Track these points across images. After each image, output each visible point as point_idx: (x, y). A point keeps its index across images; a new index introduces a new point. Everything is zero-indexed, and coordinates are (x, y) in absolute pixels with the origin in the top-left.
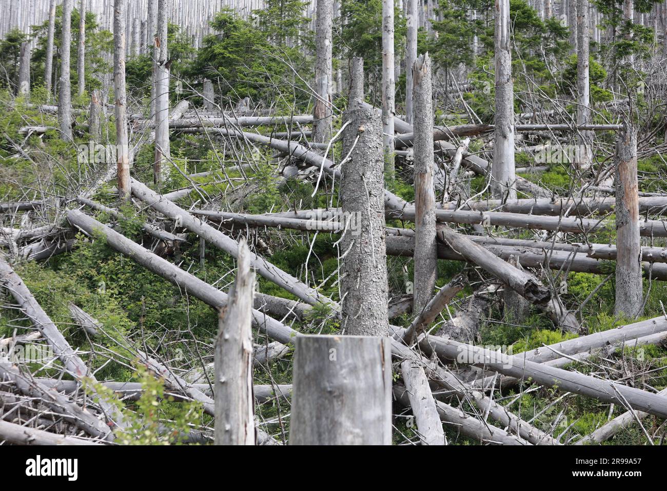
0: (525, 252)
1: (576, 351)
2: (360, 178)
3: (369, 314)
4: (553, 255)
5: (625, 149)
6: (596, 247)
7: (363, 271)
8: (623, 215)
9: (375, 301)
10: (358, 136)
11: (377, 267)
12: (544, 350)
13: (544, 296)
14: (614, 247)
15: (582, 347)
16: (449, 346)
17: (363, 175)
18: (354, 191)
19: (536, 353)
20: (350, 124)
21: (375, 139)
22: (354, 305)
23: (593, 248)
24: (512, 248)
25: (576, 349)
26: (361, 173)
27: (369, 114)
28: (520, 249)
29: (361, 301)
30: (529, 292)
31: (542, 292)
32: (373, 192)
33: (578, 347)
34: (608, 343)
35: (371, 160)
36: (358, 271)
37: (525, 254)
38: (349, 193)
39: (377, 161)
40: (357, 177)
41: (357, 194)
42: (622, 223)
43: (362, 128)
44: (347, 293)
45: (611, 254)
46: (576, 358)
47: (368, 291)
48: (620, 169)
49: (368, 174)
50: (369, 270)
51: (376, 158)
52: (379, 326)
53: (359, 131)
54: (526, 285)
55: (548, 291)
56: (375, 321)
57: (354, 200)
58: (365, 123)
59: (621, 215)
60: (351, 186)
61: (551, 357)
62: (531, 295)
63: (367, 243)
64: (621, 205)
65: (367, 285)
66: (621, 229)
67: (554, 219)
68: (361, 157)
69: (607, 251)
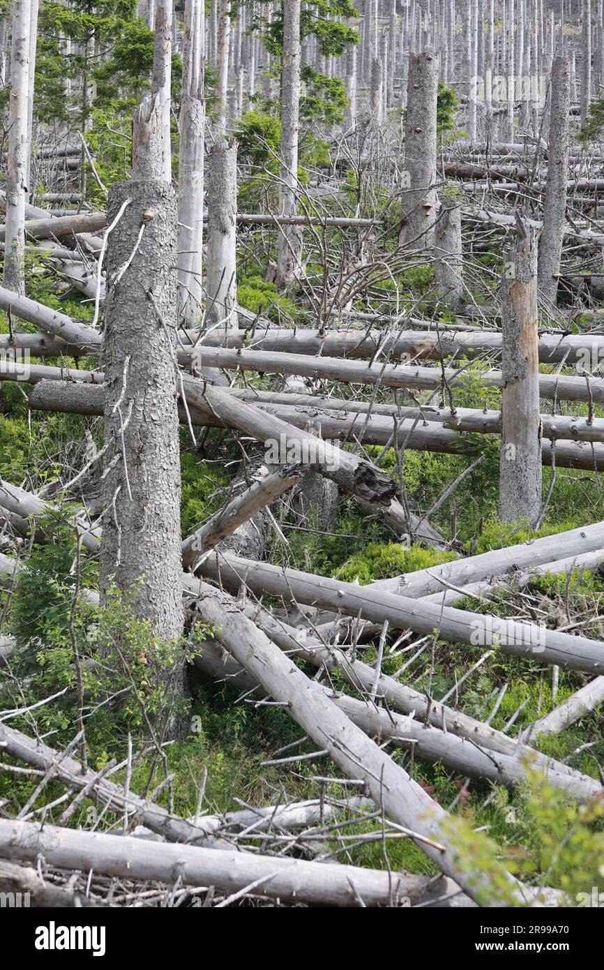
0: (317, 414)
1: (465, 581)
2: (144, 296)
3: (157, 522)
4: (369, 422)
5: (523, 262)
6: (462, 413)
7: (148, 452)
8: (518, 365)
9: (165, 502)
10: (143, 226)
11: (169, 445)
12: (415, 578)
13: (386, 489)
14: (493, 414)
15: (474, 574)
16: (258, 571)
17: (151, 291)
18: (132, 318)
19: (403, 583)
20: (130, 205)
21: (168, 231)
22: (132, 508)
23: (457, 415)
24: (292, 407)
25: (465, 577)
26: (147, 288)
27: (161, 190)
28: (309, 411)
29: (144, 501)
30: (362, 482)
31: (381, 483)
32: (165, 321)
33: (468, 574)
34: (515, 568)
35: (163, 267)
36: (141, 452)
37: (317, 417)
38: (124, 320)
39: (171, 268)
40: (139, 294)
41: (138, 323)
42: (516, 378)
43: (150, 213)
44: (119, 489)
45: (488, 425)
46: (471, 589)
47: (156, 486)
48: (513, 294)
49: (158, 290)
50: (157, 451)
51: (170, 263)
52: (171, 543)
53: (145, 217)
54: (356, 471)
55: (392, 482)
56: (165, 535)
57: (134, 332)
58: (154, 204)
59: (513, 365)
60: (127, 309)
61: (428, 591)
62: (365, 487)
63: (154, 404)
64: (514, 349)
65: (155, 476)
66: (514, 387)
68: (146, 262)
69: (480, 420)
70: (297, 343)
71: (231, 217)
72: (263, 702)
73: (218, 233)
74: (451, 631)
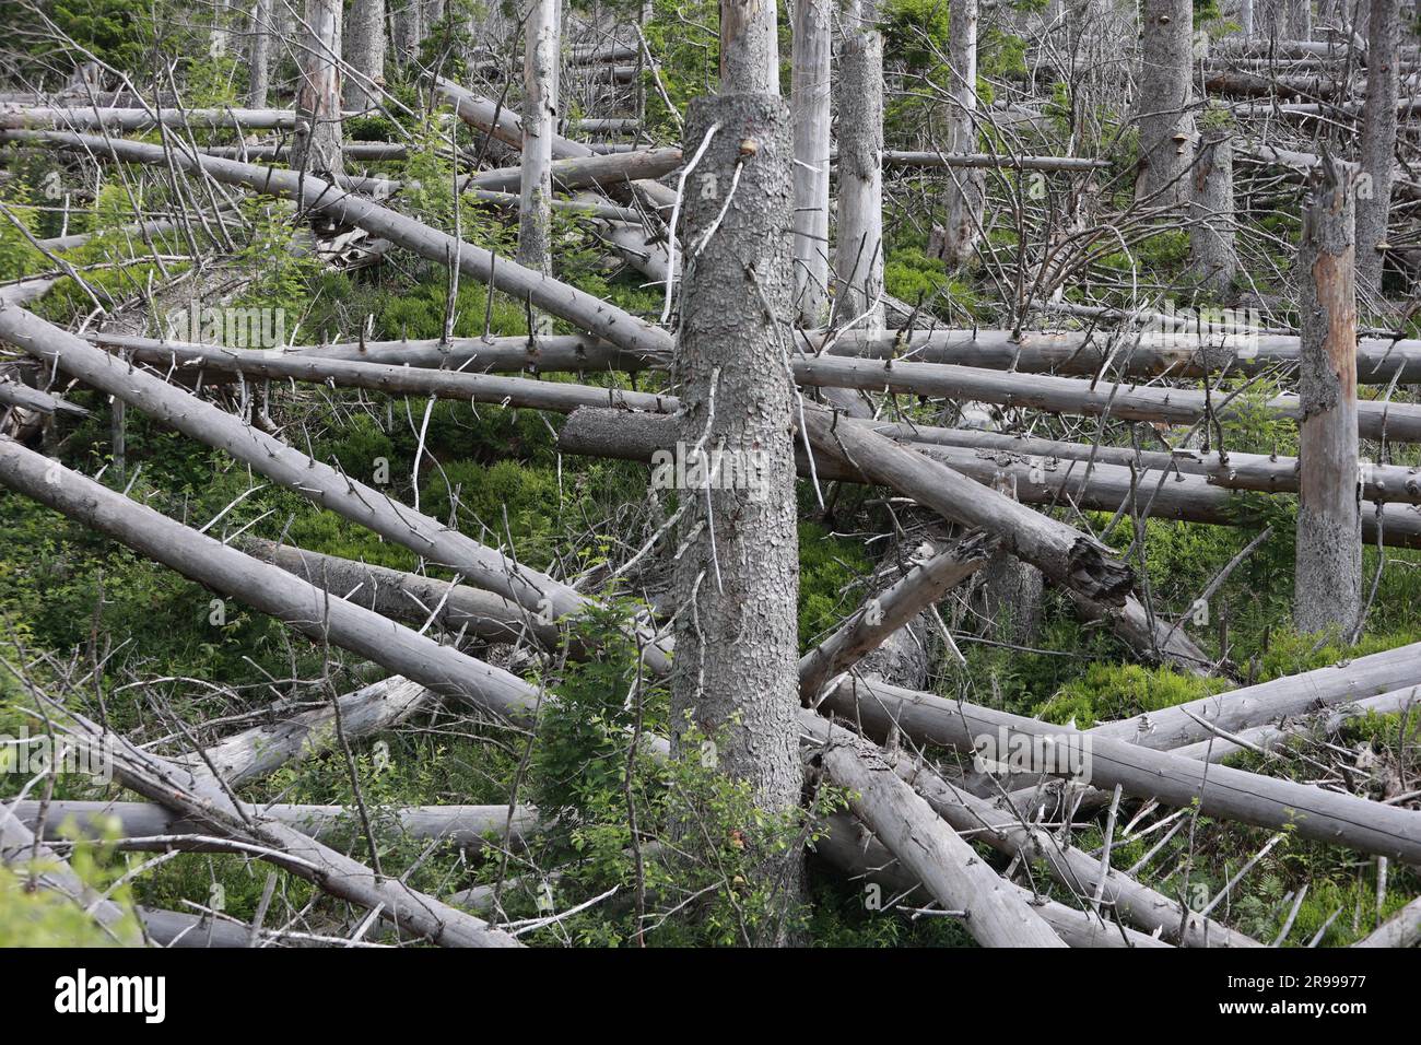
0: (1009, 462)
1: (1241, 723)
2: (742, 275)
3: (762, 628)
4: (1091, 475)
5: (1332, 224)
6: (1237, 460)
7: (748, 518)
8: (1325, 386)
9: (774, 596)
10: (741, 165)
11: (781, 508)
12: (1164, 719)
13: (1118, 580)
14: (1286, 463)
15: (1256, 712)
16: (919, 707)
17: (752, 266)
18: (724, 309)
19: (1144, 727)
20: (719, 133)
21: (779, 174)
22: (721, 606)
23: (1230, 464)
24: (972, 452)
25: (1241, 717)
26: (746, 262)
27: (769, 109)
28: (997, 456)
29: (740, 595)
30: (1081, 568)
31: (1110, 570)
32: (774, 314)
33: (1247, 712)
34: (1319, 704)
35: (772, 230)
36: (736, 518)
37: (1010, 468)
38: (710, 312)
39: (784, 231)
40: (733, 272)
41: (732, 318)
42: (1323, 405)
43: (750, 145)
44: (702, 575)
45: (1278, 480)
46: (1250, 737)
47: (759, 571)
48: (1318, 274)
49: (764, 265)
50: (762, 517)
51: (782, 223)
52: (783, 662)
53: (742, 151)
54: (1072, 551)
55: (1127, 568)
56: (773, 649)
57: (726, 331)
58: (757, 131)
59: (1318, 385)
60: (715, 295)
61: (1183, 739)
62: (1086, 577)
63: (757, 444)
64: (1319, 360)
65: (758, 556)
66: (1318, 420)
67: (1076, 385)
68: (745, 221)
69: (1266, 472)
70: (978, 351)
71: (874, 155)
72: (924, 910)
73: (854, 179)
74: (1220, 801)
